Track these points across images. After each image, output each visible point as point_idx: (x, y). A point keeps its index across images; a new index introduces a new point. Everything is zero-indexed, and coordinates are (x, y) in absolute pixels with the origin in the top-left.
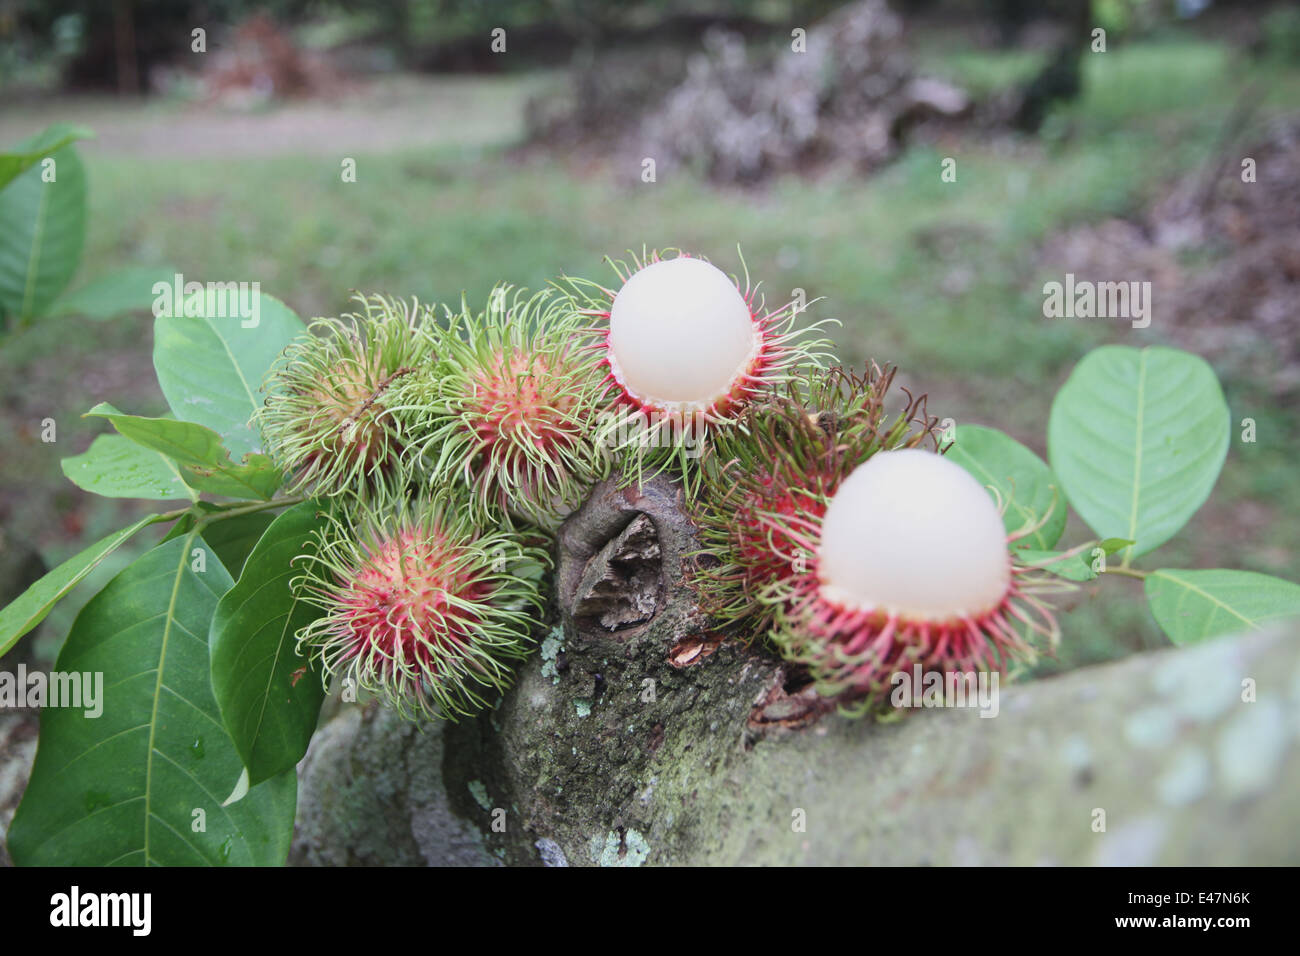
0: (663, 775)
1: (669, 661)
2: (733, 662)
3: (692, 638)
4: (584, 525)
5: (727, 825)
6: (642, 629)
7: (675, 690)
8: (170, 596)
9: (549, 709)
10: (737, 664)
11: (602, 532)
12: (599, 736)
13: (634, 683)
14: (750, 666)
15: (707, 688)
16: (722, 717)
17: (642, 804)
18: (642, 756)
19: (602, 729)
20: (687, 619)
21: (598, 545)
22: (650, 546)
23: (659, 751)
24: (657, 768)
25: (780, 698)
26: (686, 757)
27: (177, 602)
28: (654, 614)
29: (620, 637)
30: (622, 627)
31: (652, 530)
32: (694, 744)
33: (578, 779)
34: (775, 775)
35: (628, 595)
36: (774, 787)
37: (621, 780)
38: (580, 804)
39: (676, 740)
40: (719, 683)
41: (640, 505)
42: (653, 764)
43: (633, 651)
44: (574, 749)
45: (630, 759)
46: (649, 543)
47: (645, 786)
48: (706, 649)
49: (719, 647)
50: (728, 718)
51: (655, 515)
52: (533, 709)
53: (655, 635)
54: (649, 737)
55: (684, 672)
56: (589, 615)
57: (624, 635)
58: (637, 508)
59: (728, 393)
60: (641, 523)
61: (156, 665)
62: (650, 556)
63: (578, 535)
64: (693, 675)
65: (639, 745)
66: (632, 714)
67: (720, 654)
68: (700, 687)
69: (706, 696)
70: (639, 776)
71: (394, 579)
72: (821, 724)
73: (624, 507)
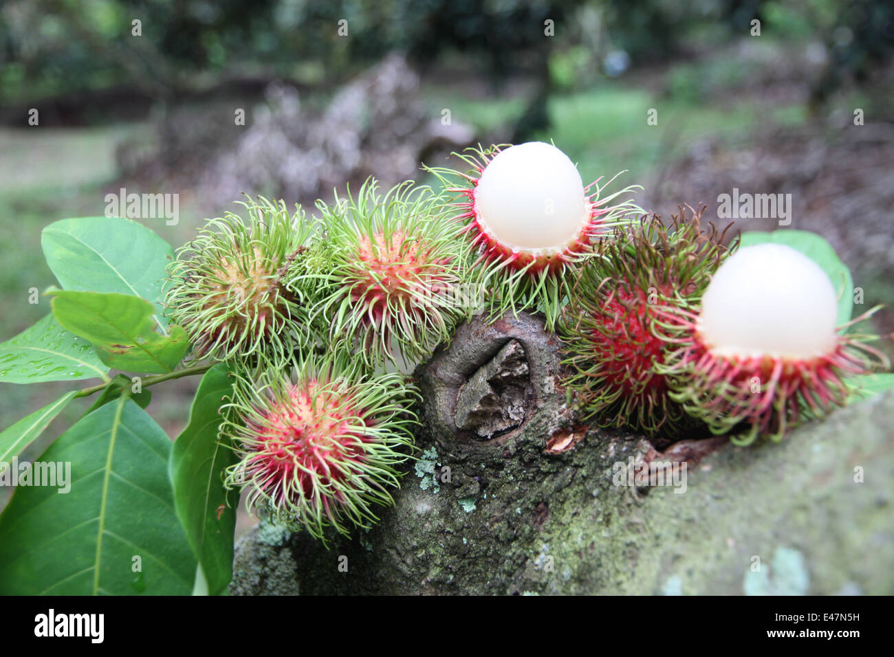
0: (555, 540)
1: (546, 451)
2: (599, 443)
3: (563, 432)
4: (455, 360)
5: (634, 558)
6: (515, 433)
7: (554, 473)
8: (106, 453)
9: (436, 512)
10: (604, 445)
11: (474, 362)
12: (488, 524)
13: (514, 476)
14: (615, 444)
15: (582, 467)
16: (601, 485)
17: (536, 568)
18: (531, 531)
19: (489, 517)
20: (558, 416)
21: (469, 373)
22: (520, 365)
23: (547, 523)
24: (547, 536)
25: (656, 457)
26: (575, 521)
27: (114, 457)
28: (524, 420)
29: (497, 443)
30: (498, 434)
31: (522, 352)
32: (580, 510)
33: (469, 564)
34: (675, 508)
35: (500, 408)
36: (677, 516)
37: (514, 554)
38: (471, 585)
39: (562, 512)
40: (593, 460)
41: (511, 333)
42: (542, 534)
43: (512, 450)
44: (464, 539)
45: (520, 535)
46: (518, 363)
47: (537, 553)
48: (576, 437)
49: (587, 434)
50: (607, 484)
51: (524, 339)
52: (419, 516)
53: (530, 434)
54: (534, 515)
55: (562, 457)
56: (469, 428)
57: (500, 440)
58: (509, 336)
59: (577, 238)
60: (514, 346)
61: (98, 514)
62: (521, 373)
63: (449, 368)
64: (570, 458)
65: (527, 523)
66: (516, 500)
67: (588, 440)
68: (577, 466)
69: (584, 472)
70: (530, 547)
71: (304, 418)
72: (704, 464)
73: (497, 337)
